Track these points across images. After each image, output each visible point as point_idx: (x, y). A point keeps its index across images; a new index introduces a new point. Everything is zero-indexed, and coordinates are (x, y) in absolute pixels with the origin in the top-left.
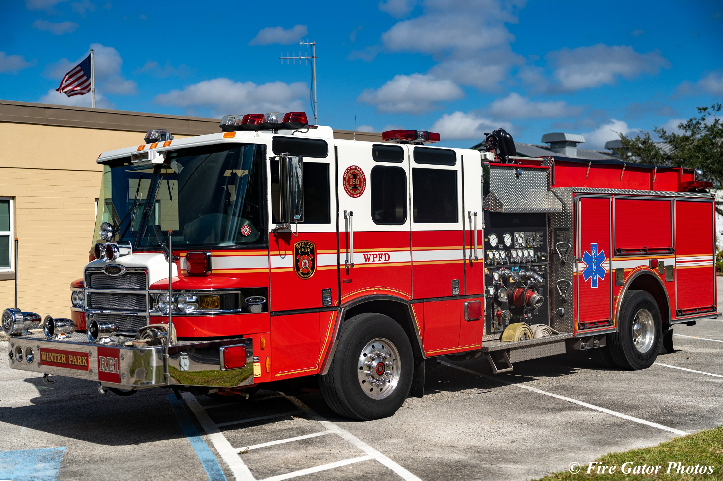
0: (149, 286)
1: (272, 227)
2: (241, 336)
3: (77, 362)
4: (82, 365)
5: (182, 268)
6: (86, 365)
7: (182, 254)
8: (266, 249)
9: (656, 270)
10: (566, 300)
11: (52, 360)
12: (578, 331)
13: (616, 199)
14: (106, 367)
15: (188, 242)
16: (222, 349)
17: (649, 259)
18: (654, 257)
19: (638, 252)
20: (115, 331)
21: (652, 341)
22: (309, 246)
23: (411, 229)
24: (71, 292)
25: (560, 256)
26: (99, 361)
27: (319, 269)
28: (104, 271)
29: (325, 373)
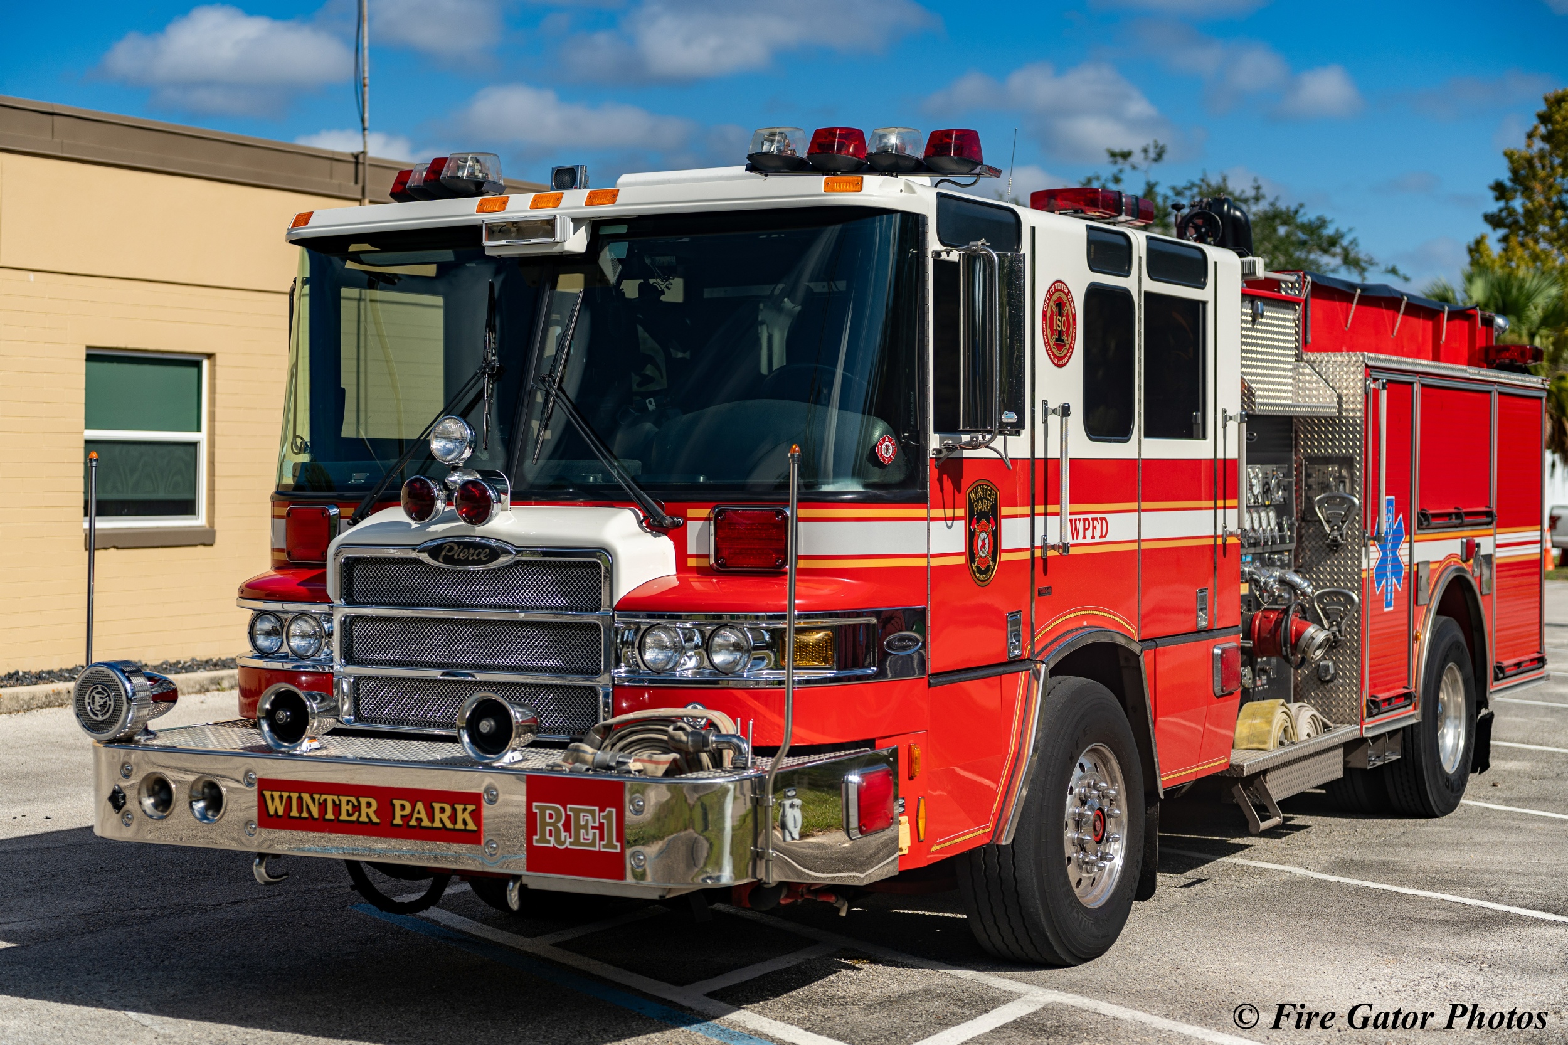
0: (615, 603)
1: (934, 441)
2: (870, 743)
3: (432, 820)
4: (454, 830)
5: (692, 549)
6: (471, 826)
7: (692, 513)
8: (920, 500)
9: (1469, 566)
10: (1340, 640)
11: (316, 814)
12: (1368, 720)
13: (1423, 385)
14: (563, 834)
15: (702, 479)
16: (854, 778)
17: (1462, 537)
18: (1467, 532)
19: (1447, 522)
20: (531, 731)
21: (1462, 743)
22: (990, 495)
23: (1139, 453)
24: (248, 615)
25: (1327, 528)
26: (531, 817)
27: (1005, 557)
28: (425, 557)
29: (1006, 840)
